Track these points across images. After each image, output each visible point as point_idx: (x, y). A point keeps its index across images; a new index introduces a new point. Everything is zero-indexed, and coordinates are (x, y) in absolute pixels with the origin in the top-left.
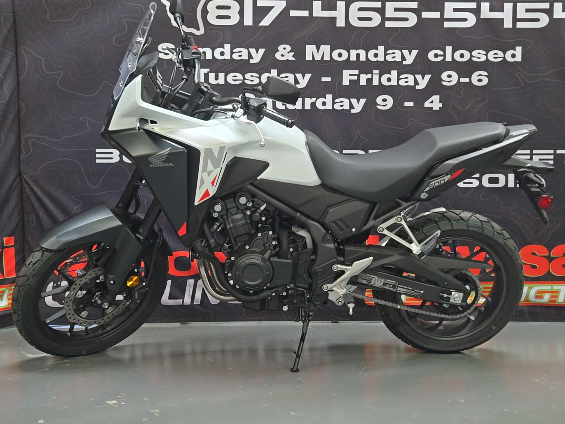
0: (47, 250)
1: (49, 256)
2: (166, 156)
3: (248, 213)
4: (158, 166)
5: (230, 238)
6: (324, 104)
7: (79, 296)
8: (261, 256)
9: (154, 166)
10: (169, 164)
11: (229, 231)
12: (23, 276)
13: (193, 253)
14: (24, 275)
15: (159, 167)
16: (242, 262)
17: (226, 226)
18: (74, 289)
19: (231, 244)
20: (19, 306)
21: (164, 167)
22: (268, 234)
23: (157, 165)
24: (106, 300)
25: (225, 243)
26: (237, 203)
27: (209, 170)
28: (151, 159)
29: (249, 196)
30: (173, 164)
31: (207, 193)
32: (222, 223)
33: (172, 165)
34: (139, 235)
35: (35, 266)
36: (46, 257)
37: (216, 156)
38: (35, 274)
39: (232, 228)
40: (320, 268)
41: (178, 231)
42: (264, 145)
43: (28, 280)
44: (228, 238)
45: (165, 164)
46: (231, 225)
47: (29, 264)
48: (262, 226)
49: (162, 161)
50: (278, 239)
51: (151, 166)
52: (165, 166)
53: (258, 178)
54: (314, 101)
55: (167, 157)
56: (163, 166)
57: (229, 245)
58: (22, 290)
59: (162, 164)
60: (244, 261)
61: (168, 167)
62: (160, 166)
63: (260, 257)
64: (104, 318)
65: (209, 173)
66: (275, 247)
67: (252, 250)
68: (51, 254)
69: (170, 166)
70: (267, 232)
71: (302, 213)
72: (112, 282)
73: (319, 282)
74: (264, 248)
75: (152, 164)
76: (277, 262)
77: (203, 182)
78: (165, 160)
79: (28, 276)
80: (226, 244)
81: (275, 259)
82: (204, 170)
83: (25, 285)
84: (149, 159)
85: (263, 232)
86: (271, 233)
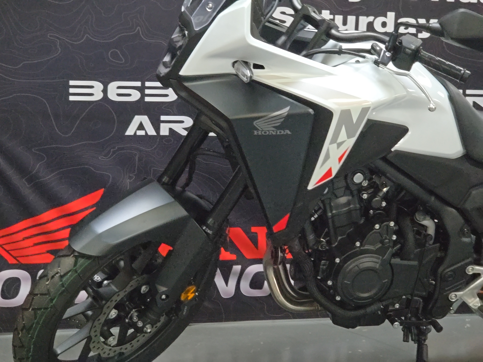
0: (82, 256)
1: (86, 264)
2: (282, 120)
3: (365, 196)
4: (268, 133)
5: (329, 229)
6: (384, 25)
7: (112, 316)
8: (381, 257)
9: (260, 134)
10: (284, 131)
11: (330, 221)
12: (42, 294)
13: (282, 253)
14: (46, 292)
15: (268, 135)
16: (354, 267)
17: (325, 212)
18: (109, 307)
19: (328, 238)
20: (32, 338)
21: (276, 136)
22: (388, 226)
23: (265, 133)
24: (149, 321)
25: (323, 236)
26: (349, 181)
27: (339, 140)
28: (257, 124)
29: (367, 172)
30: (290, 131)
31: (329, 172)
32: (320, 208)
33: (289, 133)
34: (207, 227)
35: (64, 279)
36: (81, 266)
37: (355, 121)
38: (63, 292)
39: (335, 216)
40: (451, 271)
41: (274, 225)
42: (435, 108)
43: (52, 300)
44: (326, 230)
45: (278, 132)
46: (334, 212)
47: (53, 277)
48: (375, 213)
49: (274, 127)
50: (399, 233)
51: (256, 133)
52: (278, 133)
53: (393, 150)
54: (372, 20)
55: (284, 120)
56: (274, 134)
57: (326, 239)
58: (42, 315)
59: (273, 131)
60: (357, 266)
61: (283, 135)
62: (270, 134)
63: (379, 258)
64: (132, 342)
65: (339, 145)
66: (395, 242)
67: (366, 248)
68: (89, 261)
69: (285, 133)
70: (388, 223)
71: (438, 197)
72: (164, 297)
73: (446, 289)
74: (380, 245)
75: (257, 129)
76: (401, 265)
77: (327, 157)
78: (279, 126)
79: (51, 294)
80: (323, 238)
81: (396, 261)
82: (333, 141)
83: (47, 308)
84: (255, 123)
85: (382, 223)
86: (392, 224)
